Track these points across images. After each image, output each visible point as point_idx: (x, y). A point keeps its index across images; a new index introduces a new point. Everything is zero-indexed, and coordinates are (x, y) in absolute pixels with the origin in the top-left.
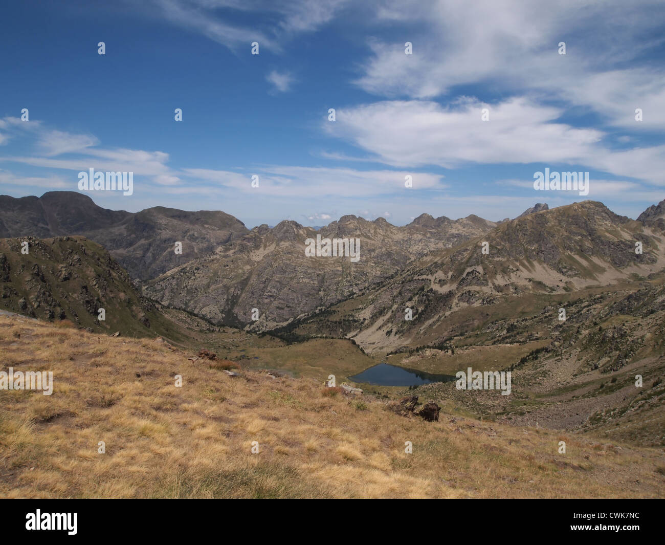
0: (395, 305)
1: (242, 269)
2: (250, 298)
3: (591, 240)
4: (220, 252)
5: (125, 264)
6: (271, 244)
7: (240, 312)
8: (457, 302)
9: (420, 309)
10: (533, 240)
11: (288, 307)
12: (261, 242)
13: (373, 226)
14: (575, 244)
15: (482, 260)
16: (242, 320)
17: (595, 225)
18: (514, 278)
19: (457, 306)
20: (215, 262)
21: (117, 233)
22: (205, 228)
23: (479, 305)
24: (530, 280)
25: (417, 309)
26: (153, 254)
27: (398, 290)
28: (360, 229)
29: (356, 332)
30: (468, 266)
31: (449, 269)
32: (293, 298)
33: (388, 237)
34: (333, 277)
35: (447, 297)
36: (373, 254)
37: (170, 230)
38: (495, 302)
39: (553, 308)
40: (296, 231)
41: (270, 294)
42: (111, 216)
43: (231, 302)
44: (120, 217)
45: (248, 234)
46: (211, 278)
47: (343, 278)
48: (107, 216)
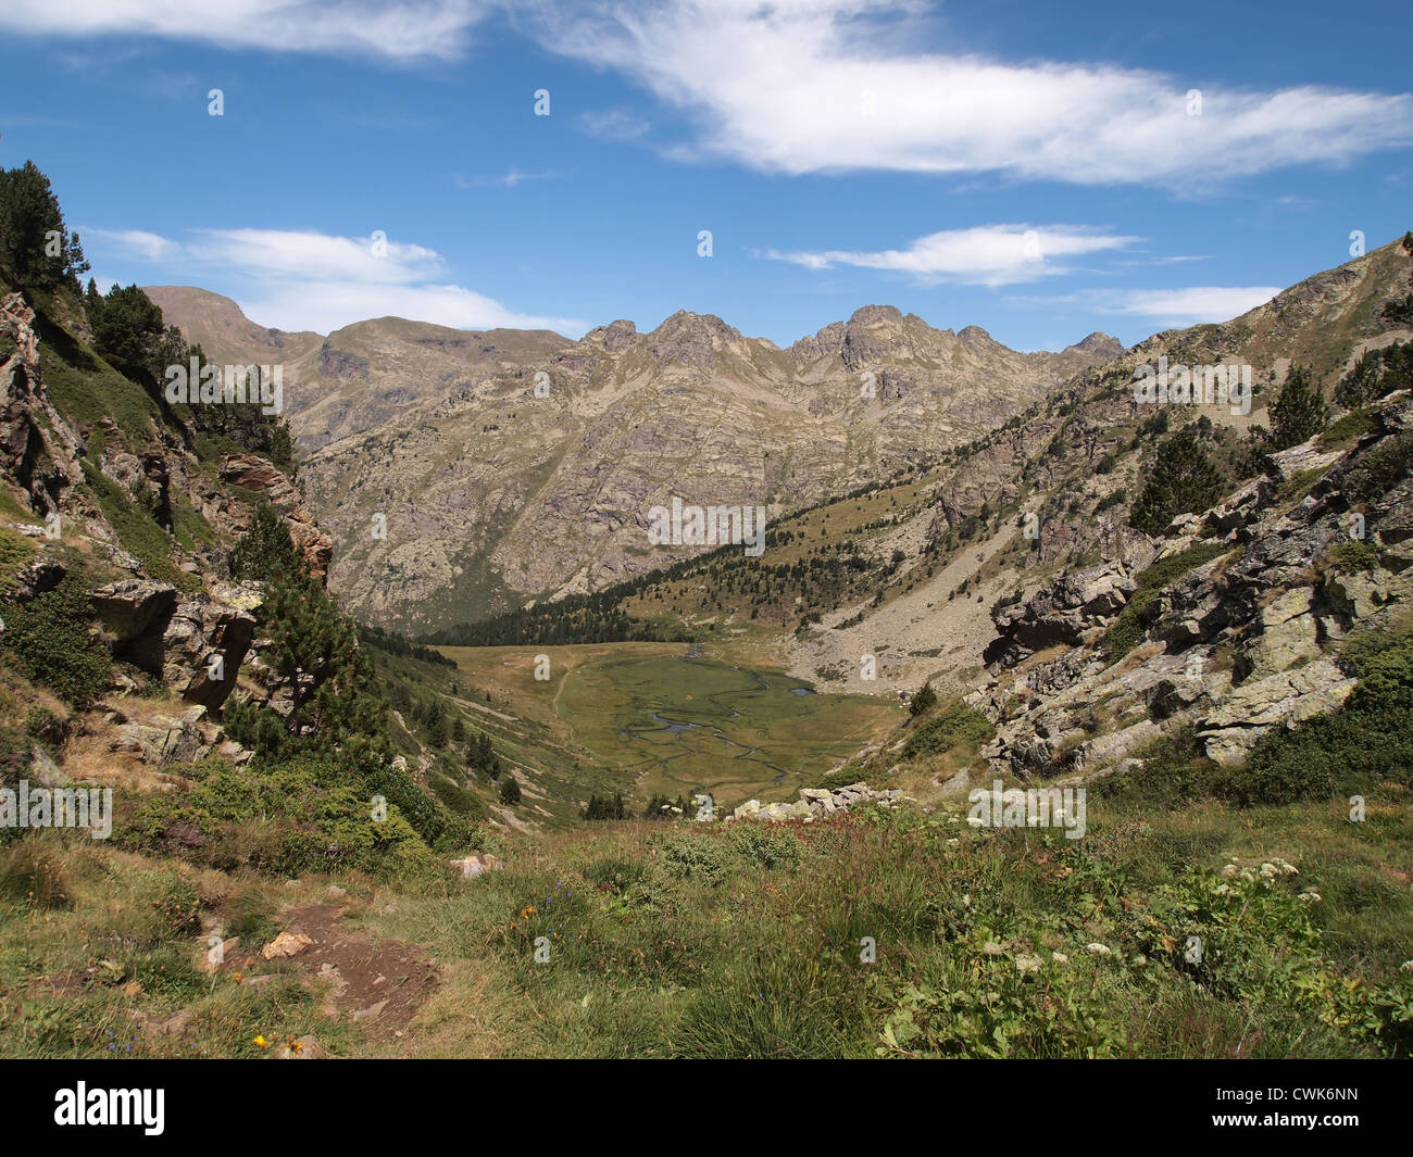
0: (1034, 499)
1: (539, 437)
4: (486, 393)
6: (639, 374)
7: (510, 562)
12: (611, 368)
13: (950, 343)
16: (514, 588)
20: (464, 419)
27: (1046, 440)
28: (910, 346)
29: (861, 607)
33: (993, 374)
34: (813, 460)
36: (946, 401)
37: (407, 371)
40: (716, 343)
41: (608, 507)
42: (279, 344)
43: (488, 531)
44: (300, 348)
45: (572, 347)
46: (438, 461)
47: (848, 464)
48: (270, 345)
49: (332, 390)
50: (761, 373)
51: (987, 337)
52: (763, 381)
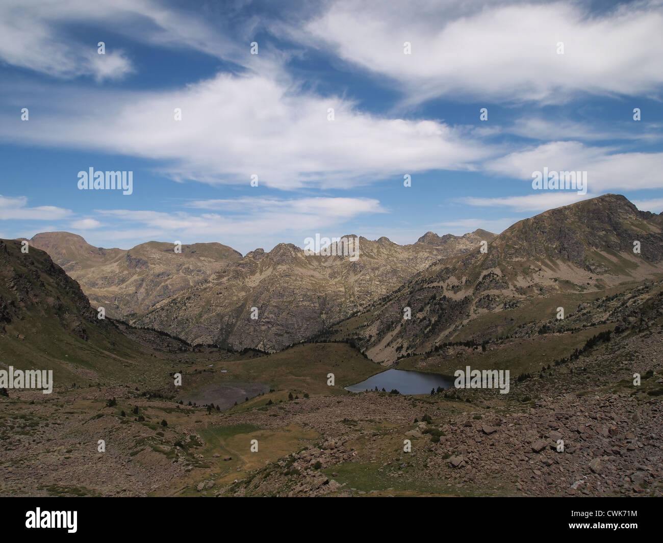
1: (237, 296)
2: (246, 325)
3: (617, 235)
4: (213, 280)
5: (116, 302)
6: (268, 268)
7: (235, 342)
8: (475, 309)
9: (433, 320)
10: (554, 238)
11: (288, 333)
12: (257, 267)
13: (376, 246)
14: (599, 239)
15: (498, 262)
17: (619, 219)
18: (537, 279)
19: (475, 313)
20: (208, 290)
21: (109, 271)
22: (201, 261)
23: (501, 310)
24: (556, 280)
25: (429, 320)
26: (146, 290)
28: (362, 249)
30: (484, 269)
31: (462, 273)
32: (292, 323)
33: (392, 255)
34: (334, 298)
35: (463, 304)
36: (377, 272)
37: (164, 264)
38: (519, 305)
39: (589, 305)
40: (293, 254)
41: (267, 320)
42: (104, 254)
43: (225, 332)
44: (113, 255)
45: (242, 260)
46: (203, 307)
47: (346, 298)
48: (100, 254)
49: (134, 274)
50: (310, 264)
51: (389, 240)
52: (311, 267)
